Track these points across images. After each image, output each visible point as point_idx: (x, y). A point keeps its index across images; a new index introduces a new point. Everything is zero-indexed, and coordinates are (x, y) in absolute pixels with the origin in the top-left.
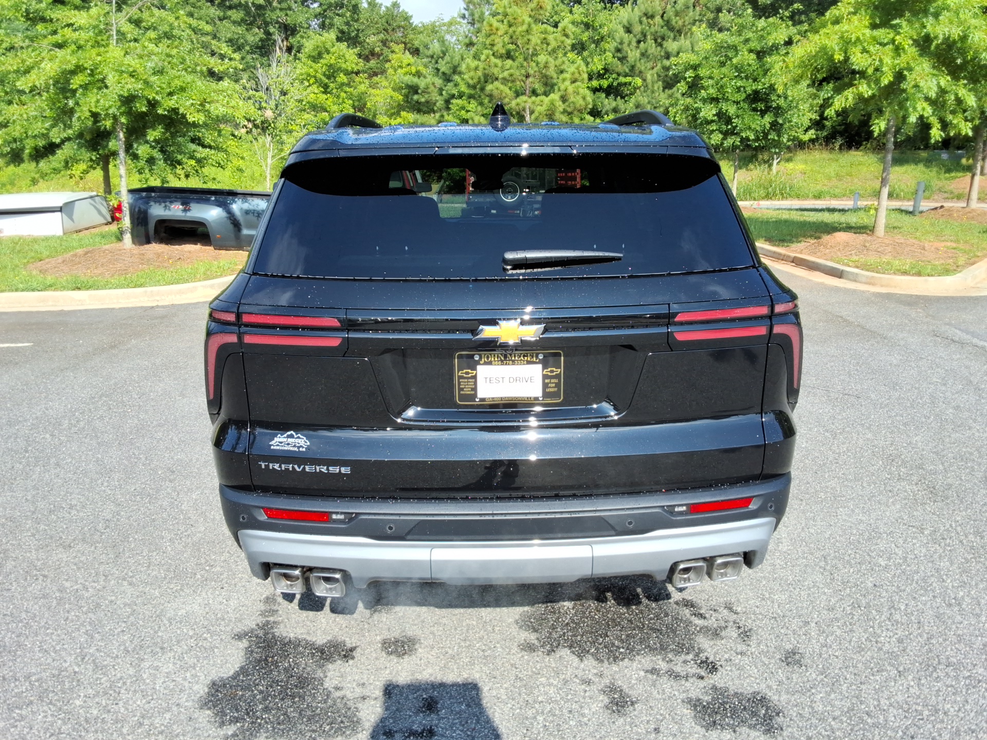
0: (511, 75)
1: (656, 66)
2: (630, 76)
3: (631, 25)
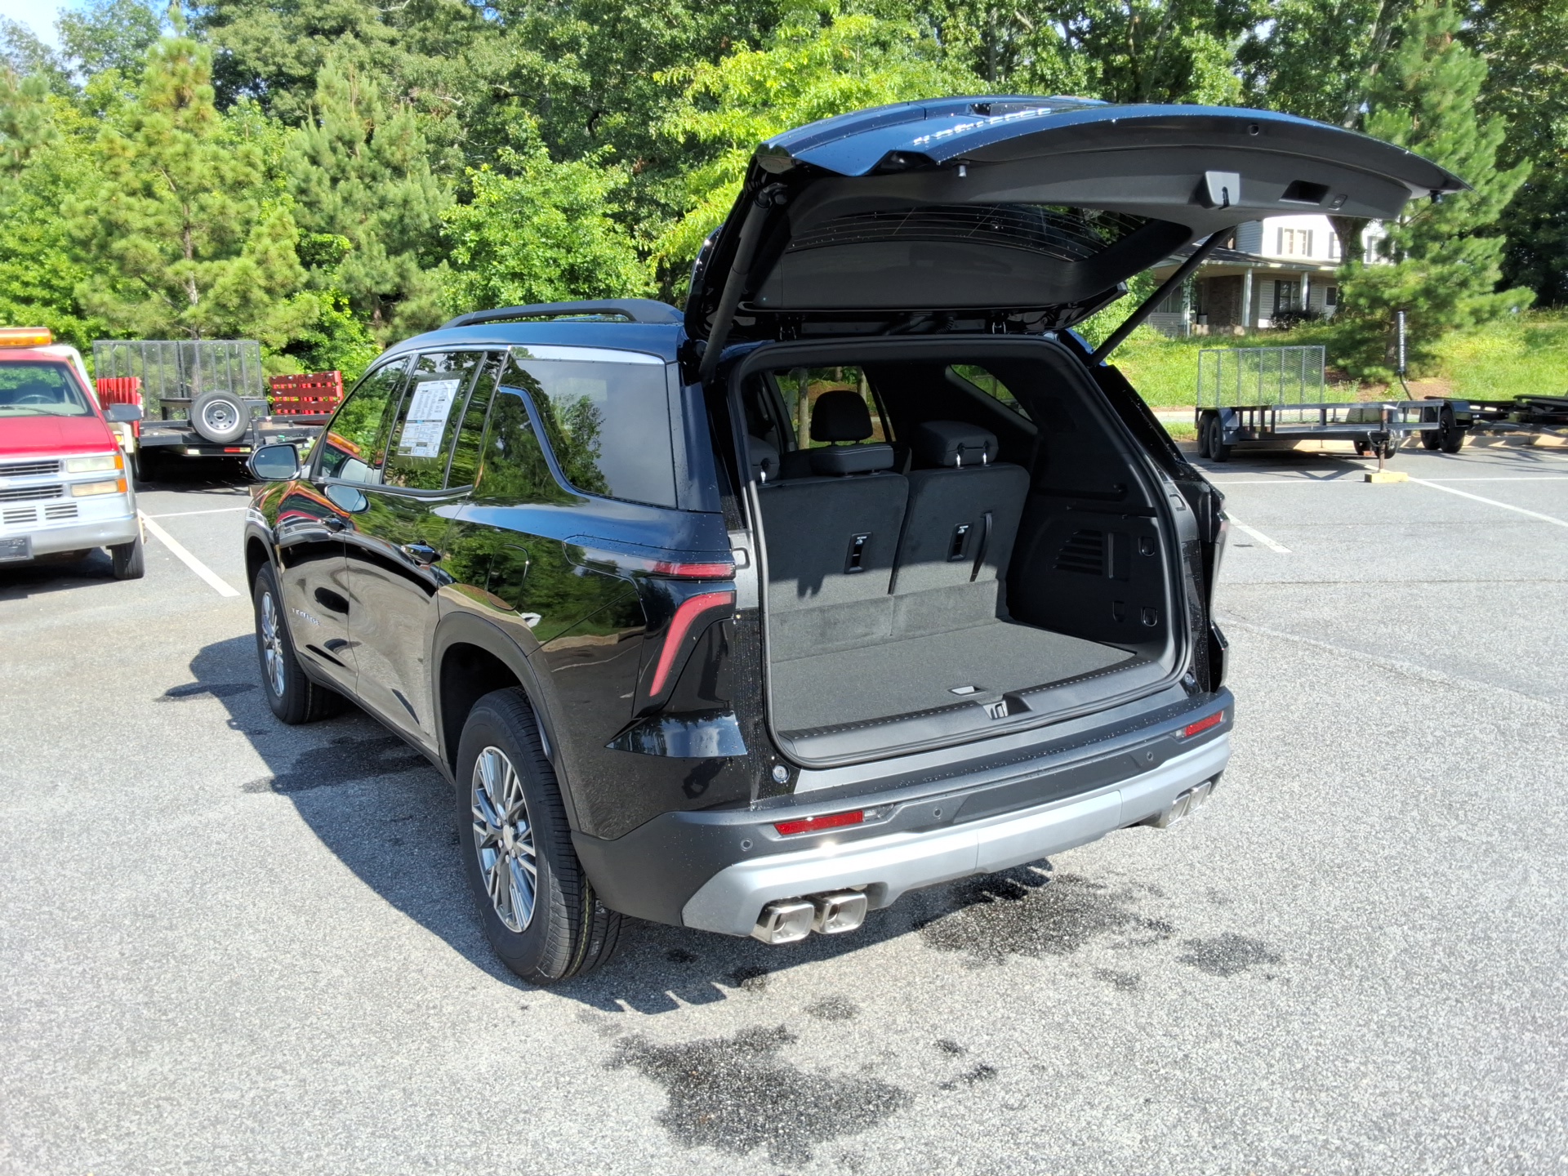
0: (160, 225)
1: (366, 219)
2: (328, 232)
3: (318, 153)
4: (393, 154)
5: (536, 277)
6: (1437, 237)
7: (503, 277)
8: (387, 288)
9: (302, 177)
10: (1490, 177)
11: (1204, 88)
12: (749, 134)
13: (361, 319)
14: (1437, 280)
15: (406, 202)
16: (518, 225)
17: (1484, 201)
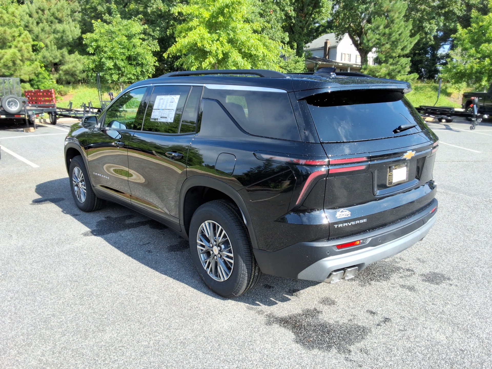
1: (49, 37)
2: (36, 41)
3: (32, 13)
4: (58, 15)
5: (118, 59)
6: (391, 57)
7: (106, 58)
8: (57, 61)
9: (26, 21)
10: (408, 39)
11: (324, 7)
12: (199, 14)
13: (48, 71)
14: (392, 71)
15: (64, 31)
16: (110, 41)
17: (405, 47)
